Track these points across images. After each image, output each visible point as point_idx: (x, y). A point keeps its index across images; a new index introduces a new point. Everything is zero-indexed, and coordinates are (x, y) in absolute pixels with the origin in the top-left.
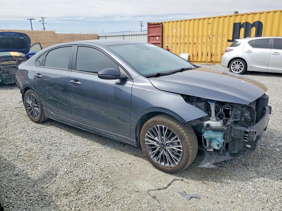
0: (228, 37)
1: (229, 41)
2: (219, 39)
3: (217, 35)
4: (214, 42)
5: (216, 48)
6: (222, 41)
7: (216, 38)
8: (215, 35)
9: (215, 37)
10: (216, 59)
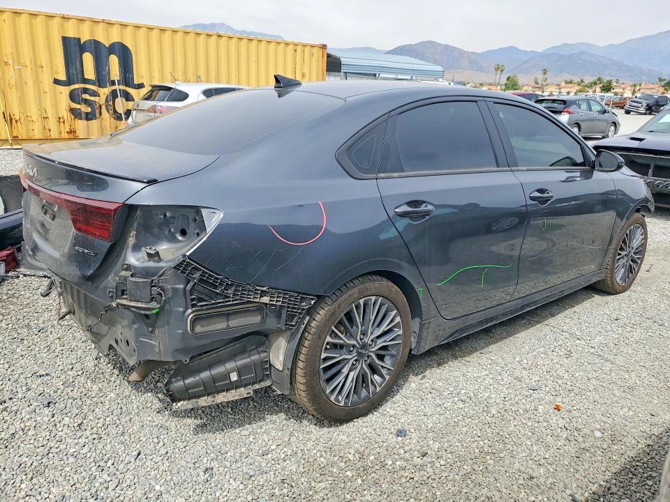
0: (52, 73)
1: (57, 82)
2: (29, 77)
3: (19, 63)
4: (13, 82)
5: (22, 101)
6: (37, 83)
7: (17, 71)
8: (10, 62)
9: (11, 67)
10: (27, 129)
